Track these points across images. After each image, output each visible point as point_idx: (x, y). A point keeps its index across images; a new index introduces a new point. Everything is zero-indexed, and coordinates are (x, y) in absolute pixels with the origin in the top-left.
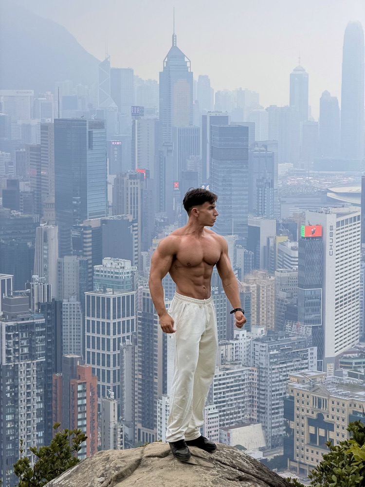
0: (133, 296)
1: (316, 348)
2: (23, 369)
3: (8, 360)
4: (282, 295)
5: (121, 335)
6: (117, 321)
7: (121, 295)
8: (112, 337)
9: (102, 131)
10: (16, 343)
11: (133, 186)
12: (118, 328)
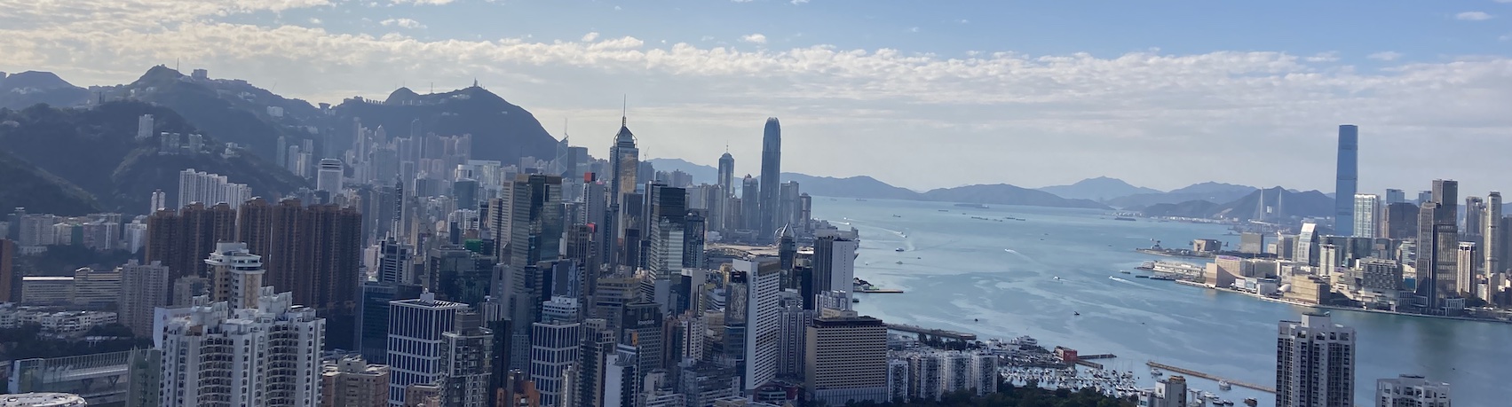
0: (577, 327)
1: (739, 377)
2: (469, 382)
3: (456, 372)
4: (710, 333)
5: (564, 363)
6: (561, 350)
7: (566, 326)
8: (555, 364)
9: (559, 186)
10: (464, 356)
11: (582, 237)
12: (562, 357)
